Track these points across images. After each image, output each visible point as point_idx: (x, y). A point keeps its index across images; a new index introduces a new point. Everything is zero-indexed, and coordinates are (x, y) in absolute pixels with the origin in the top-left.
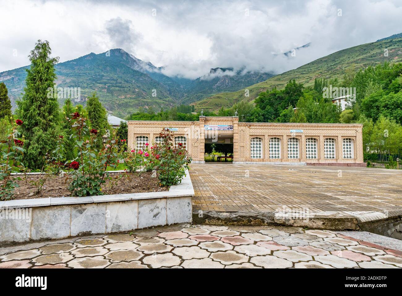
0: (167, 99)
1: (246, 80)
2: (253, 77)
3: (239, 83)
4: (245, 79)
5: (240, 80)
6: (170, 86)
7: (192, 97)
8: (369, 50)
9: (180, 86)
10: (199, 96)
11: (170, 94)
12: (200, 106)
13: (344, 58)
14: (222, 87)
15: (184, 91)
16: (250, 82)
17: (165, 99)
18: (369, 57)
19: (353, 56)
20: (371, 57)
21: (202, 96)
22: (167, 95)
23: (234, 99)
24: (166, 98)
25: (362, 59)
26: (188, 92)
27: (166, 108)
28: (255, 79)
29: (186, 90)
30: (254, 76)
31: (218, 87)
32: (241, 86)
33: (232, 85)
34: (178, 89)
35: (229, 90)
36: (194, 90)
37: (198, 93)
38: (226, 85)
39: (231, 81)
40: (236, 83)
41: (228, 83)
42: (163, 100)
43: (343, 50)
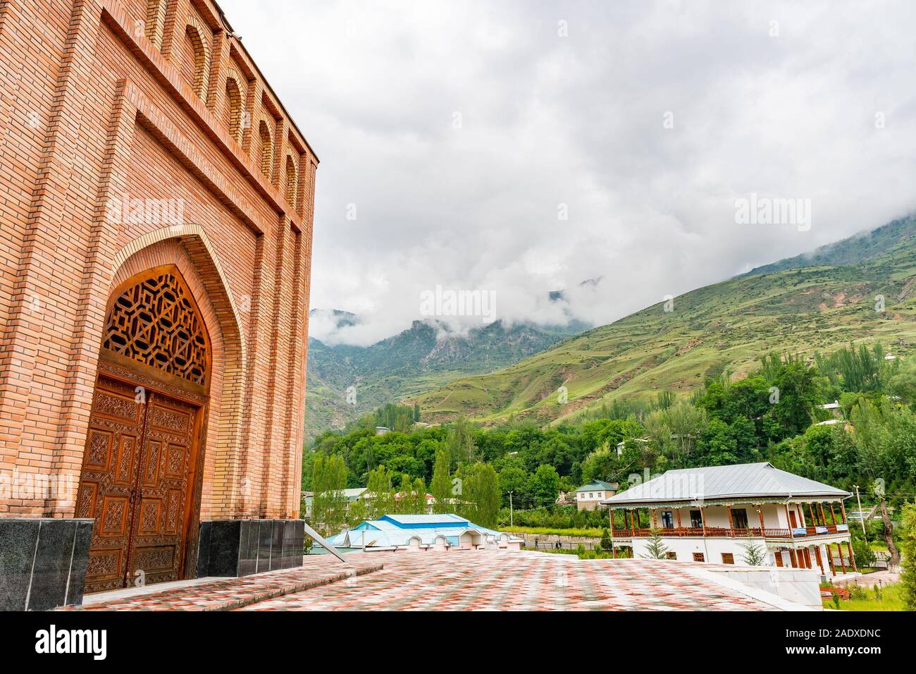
0: (320, 389)
1: (494, 346)
2: (510, 340)
3: (479, 352)
4: (491, 344)
5: (480, 347)
6: (320, 359)
7: (376, 385)
8: (762, 290)
9: (344, 360)
10: (393, 381)
11: (323, 376)
12: (429, 408)
13: (714, 303)
14: (442, 361)
15: (353, 370)
16: (503, 351)
17: (314, 388)
18: (769, 303)
19: (732, 299)
20: (773, 303)
21: (399, 382)
22: (318, 380)
23: (501, 389)
24: (314, 385)
25: (756, 306)
26: (363, 372)
27: (325, 411)
28: (513, 344)
29: (356, 368)
30: (510, 337)
31: (432, 361)
32: (485, 359)
33: (464, 357)
34: (339, 365)
35: (459, 369)
36: (377, 368)
37: (389, 374)
38: (450, 357)
39: (460, 347)
40: (473, 352)
41: (455, 353)
42: (311, 392)
43: (706, 288)
